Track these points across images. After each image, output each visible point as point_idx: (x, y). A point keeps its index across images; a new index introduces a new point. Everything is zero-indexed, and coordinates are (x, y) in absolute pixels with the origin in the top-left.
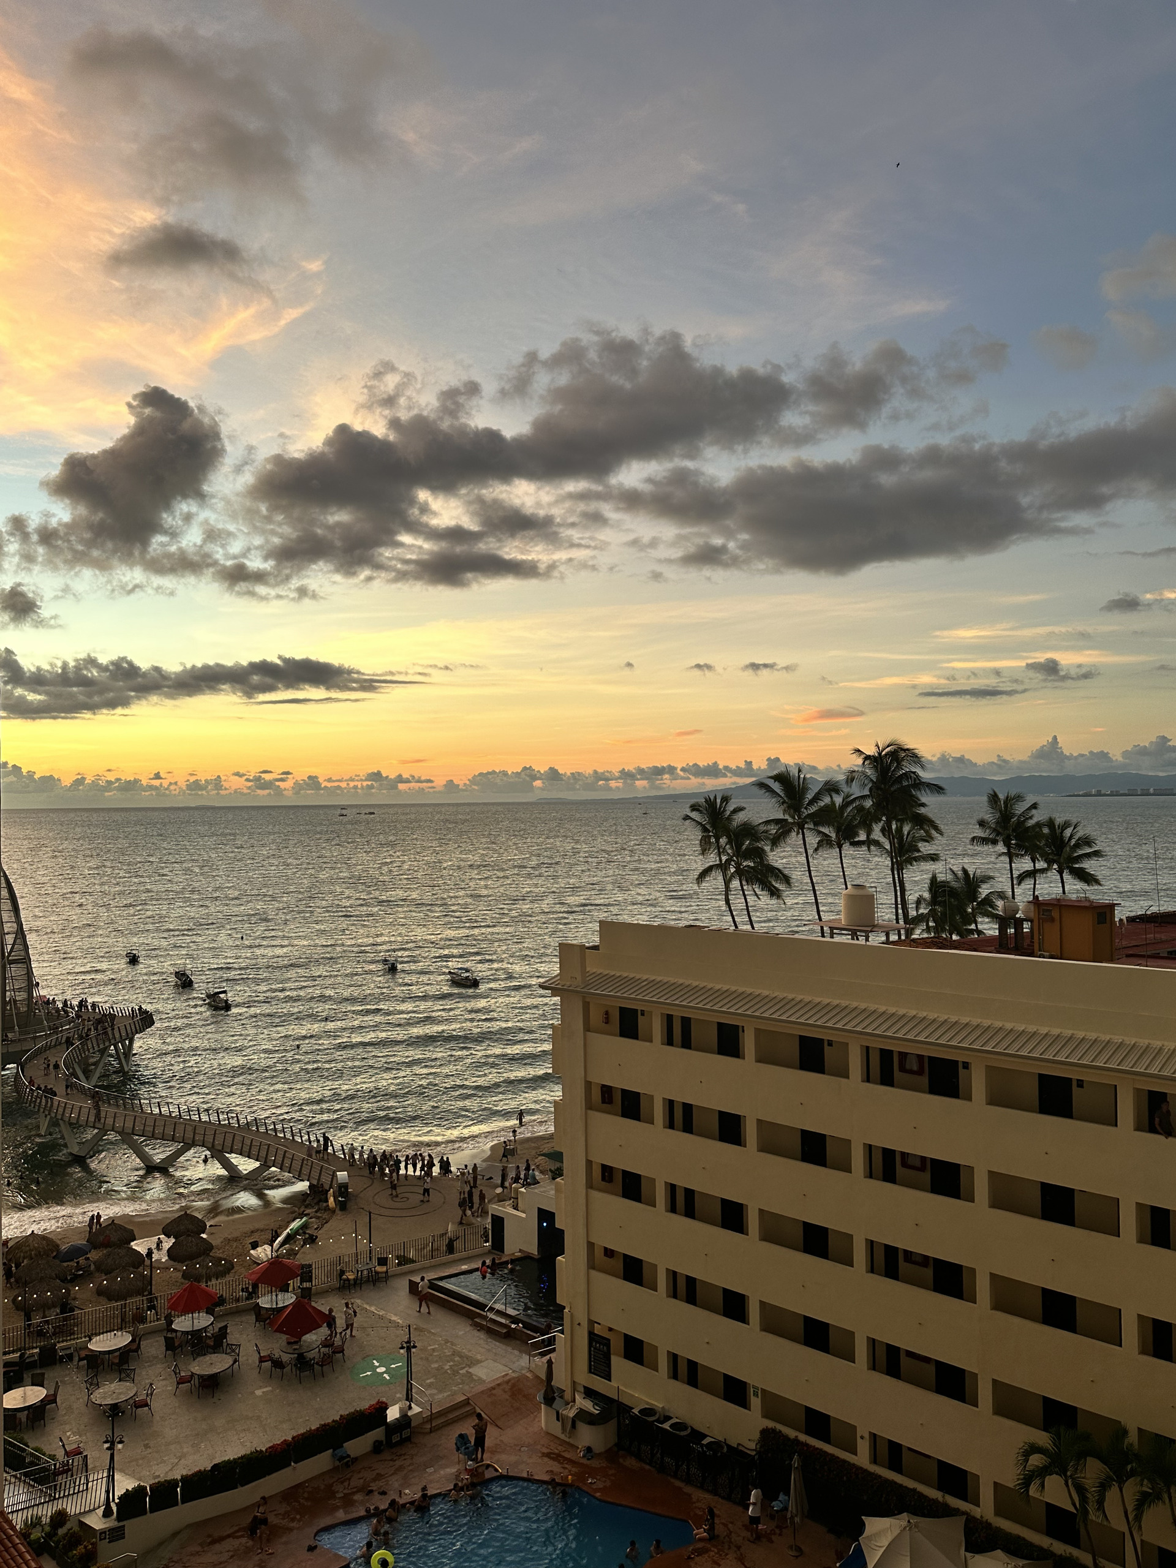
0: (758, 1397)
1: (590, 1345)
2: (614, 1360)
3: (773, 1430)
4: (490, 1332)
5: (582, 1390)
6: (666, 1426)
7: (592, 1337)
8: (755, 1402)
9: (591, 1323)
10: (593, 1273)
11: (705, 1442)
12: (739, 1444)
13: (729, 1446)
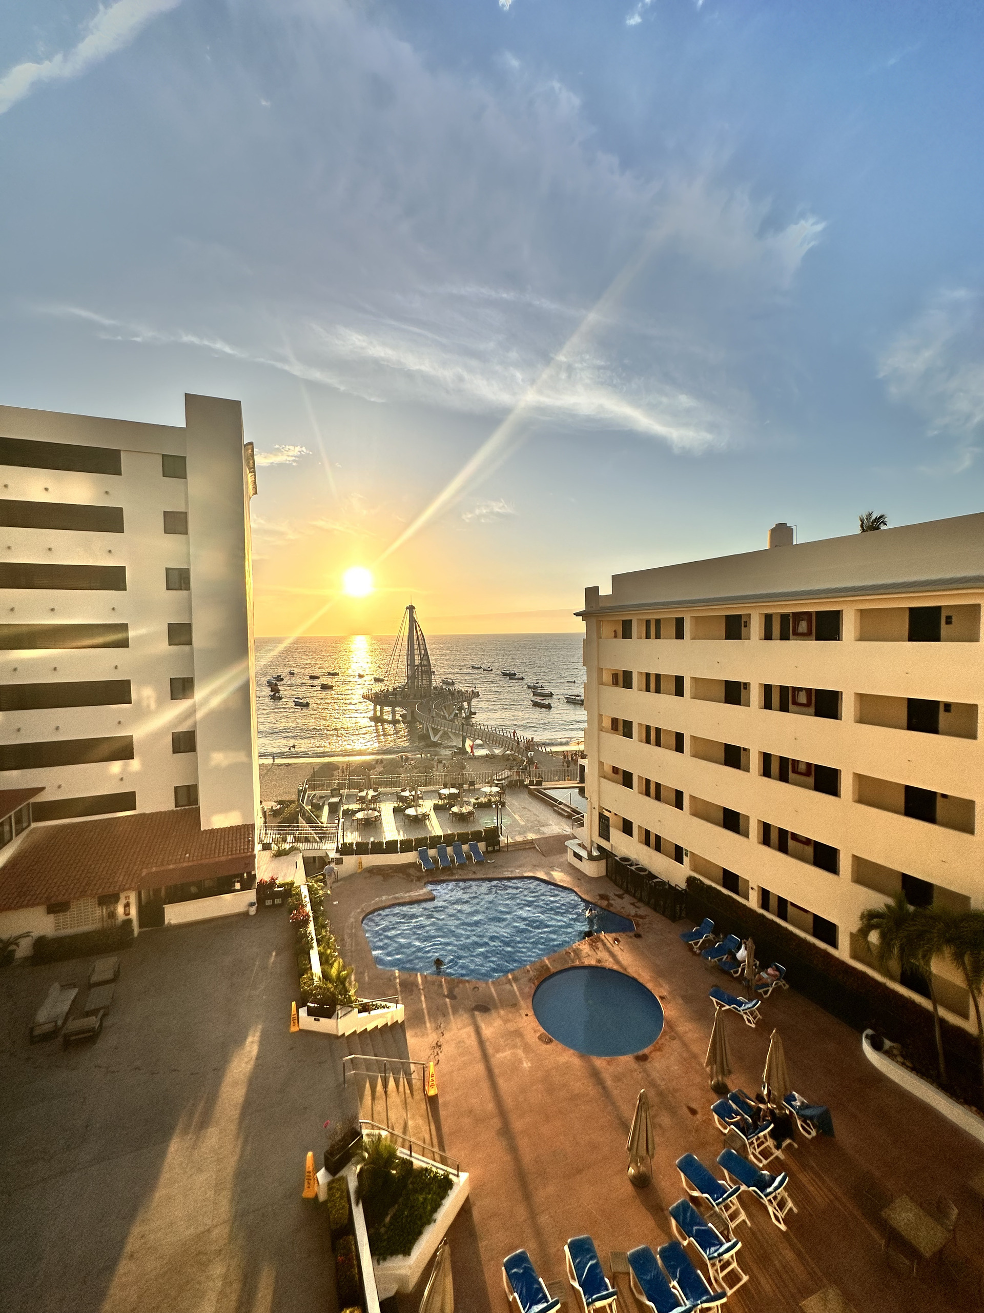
0: (687, 856)
1: (600, 821)
2: (612, 831)
3: (695, 878)
4: (560, 814)
5: (596, 846)
6: (633, 868)
7: (601, 816)
8: (686, 859)
9: (601, 808)
10: (602, 780)
11: (654, 881)
12: (676, 885)
13: (670, 885)
